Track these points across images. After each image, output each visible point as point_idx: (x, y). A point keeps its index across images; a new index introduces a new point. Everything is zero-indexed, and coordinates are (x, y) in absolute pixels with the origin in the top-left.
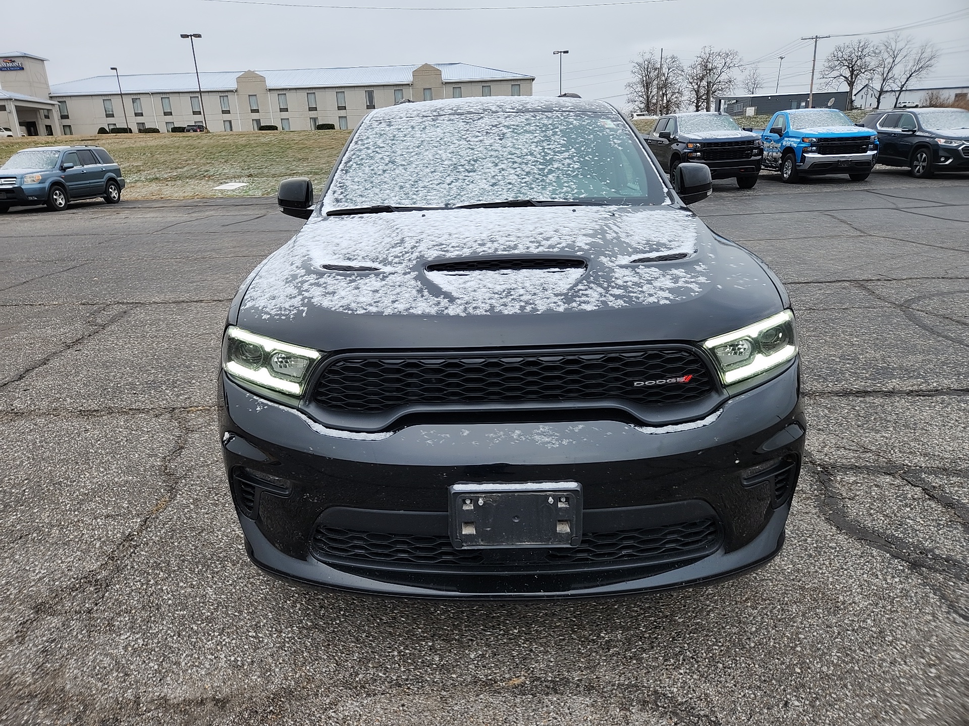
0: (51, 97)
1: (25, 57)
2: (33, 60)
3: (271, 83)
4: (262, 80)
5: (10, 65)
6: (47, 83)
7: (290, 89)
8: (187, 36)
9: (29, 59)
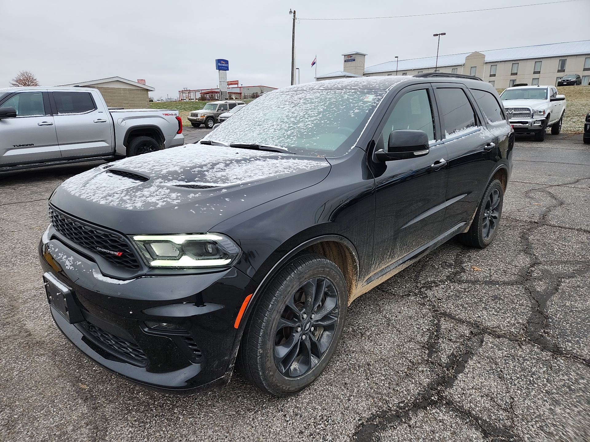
0: (364, 74)
1: (357, 54)
2: (360, 55)
3: (487, 59)
4: (484, 56)
5: (349, 58)
6: (364, 67)
7: (500, 62)
8: (437, 35)
9: (359, 55)
